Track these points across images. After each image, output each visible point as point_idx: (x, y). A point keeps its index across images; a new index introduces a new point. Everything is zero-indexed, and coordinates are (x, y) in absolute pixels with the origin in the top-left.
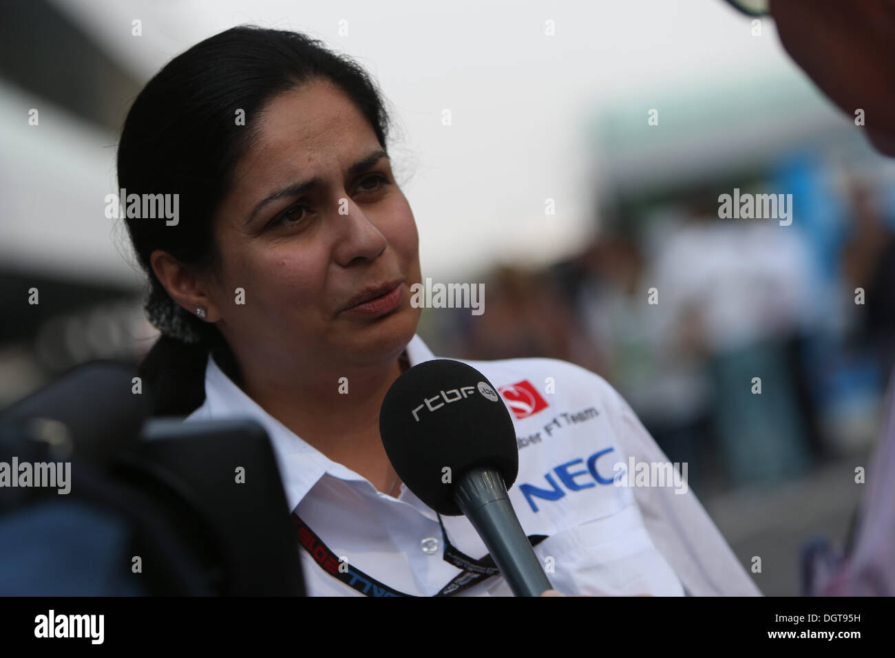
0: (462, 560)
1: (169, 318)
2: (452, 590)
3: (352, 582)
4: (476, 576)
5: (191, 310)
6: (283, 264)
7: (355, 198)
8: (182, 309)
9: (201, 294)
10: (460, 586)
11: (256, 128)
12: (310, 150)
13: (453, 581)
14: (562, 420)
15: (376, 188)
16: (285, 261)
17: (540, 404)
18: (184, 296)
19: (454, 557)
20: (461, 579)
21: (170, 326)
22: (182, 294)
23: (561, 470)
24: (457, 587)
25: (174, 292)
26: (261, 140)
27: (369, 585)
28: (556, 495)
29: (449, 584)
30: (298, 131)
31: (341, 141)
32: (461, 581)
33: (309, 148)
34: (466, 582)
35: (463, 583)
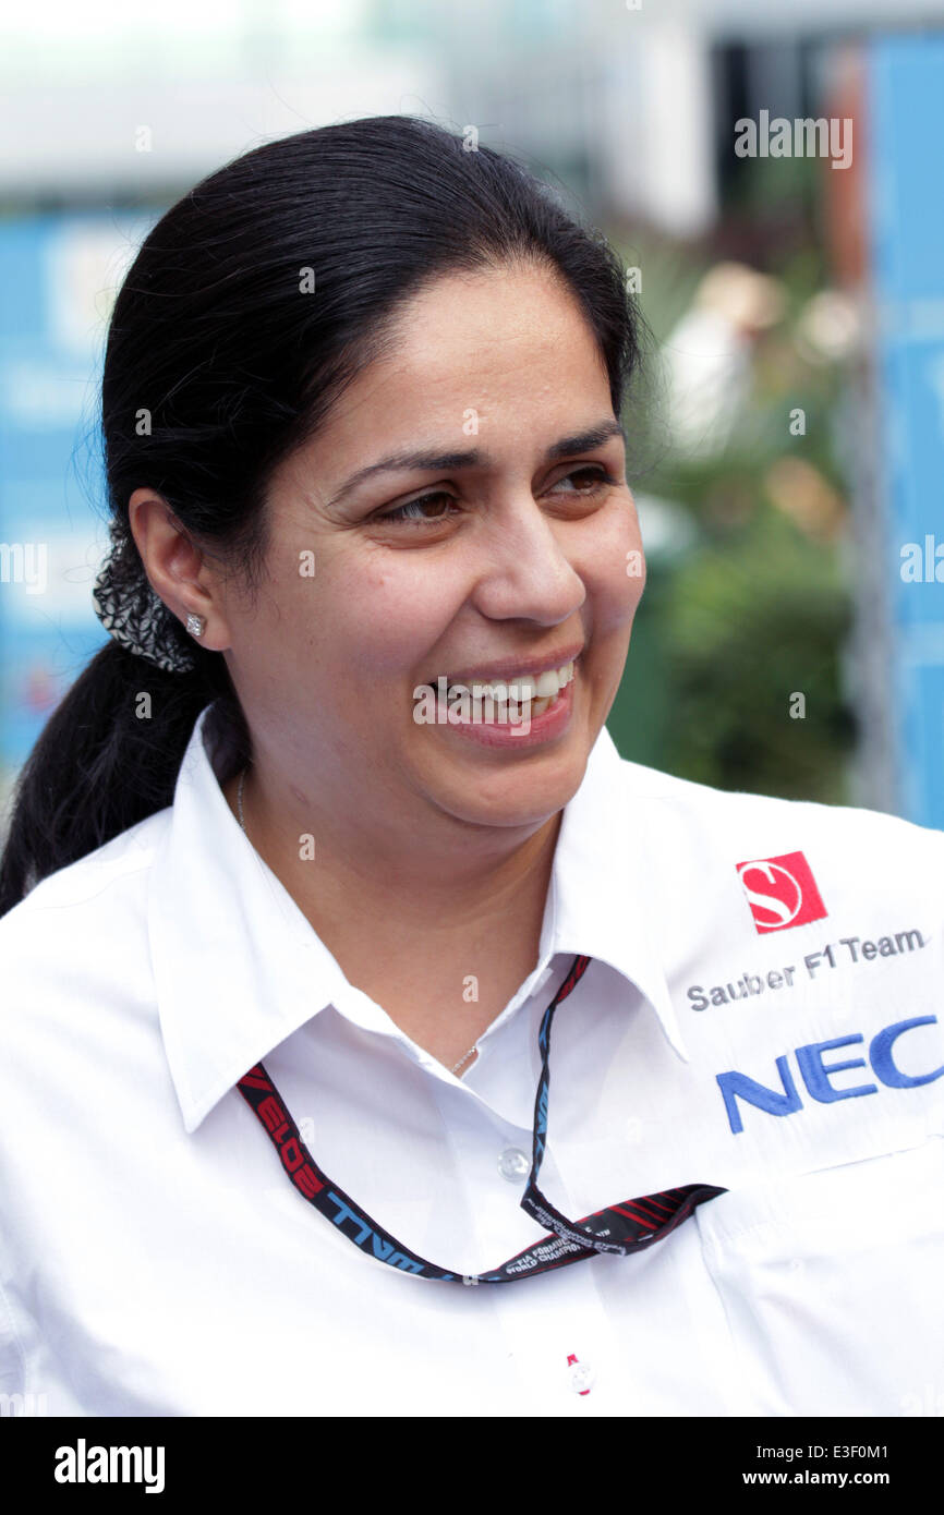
0: (550, 1218)
1: (136, 617)
2: (524, 1267)
3: (339, 1218)
4: (574, 1248)
5: (179, 615)
6: (382, 583)
7: (544, 501)
8: (163, 607)
9: (203, 591)
10: (539, 1262)
11: (395, 328)
12: (486, 395)
13: (529, 1251)
14: (840, 953)
15: (588, 491)
16: (386, 579)
17: (813, 909)
18: (172, 586)
19: (538, 1208)
20: (546, 1249)
21: (137, 633)
22: (173, 583)
23: (808, 1056)
24: (534, 1263)
25: (155, 571)
26: (398, 353)
27: (366, 1231)
28: (784, 1104)
29: (521, 1256)
30: (471, 355)
31: (547, 392)
32: (545, 1254)
33: (485, 391)
34: (553, 1256)
35: (546, 1258)
